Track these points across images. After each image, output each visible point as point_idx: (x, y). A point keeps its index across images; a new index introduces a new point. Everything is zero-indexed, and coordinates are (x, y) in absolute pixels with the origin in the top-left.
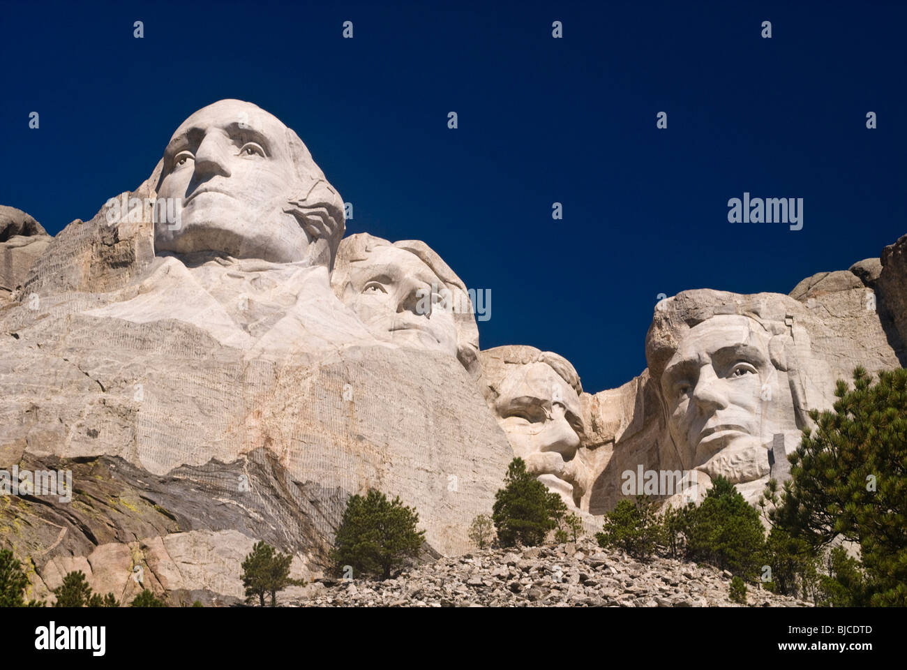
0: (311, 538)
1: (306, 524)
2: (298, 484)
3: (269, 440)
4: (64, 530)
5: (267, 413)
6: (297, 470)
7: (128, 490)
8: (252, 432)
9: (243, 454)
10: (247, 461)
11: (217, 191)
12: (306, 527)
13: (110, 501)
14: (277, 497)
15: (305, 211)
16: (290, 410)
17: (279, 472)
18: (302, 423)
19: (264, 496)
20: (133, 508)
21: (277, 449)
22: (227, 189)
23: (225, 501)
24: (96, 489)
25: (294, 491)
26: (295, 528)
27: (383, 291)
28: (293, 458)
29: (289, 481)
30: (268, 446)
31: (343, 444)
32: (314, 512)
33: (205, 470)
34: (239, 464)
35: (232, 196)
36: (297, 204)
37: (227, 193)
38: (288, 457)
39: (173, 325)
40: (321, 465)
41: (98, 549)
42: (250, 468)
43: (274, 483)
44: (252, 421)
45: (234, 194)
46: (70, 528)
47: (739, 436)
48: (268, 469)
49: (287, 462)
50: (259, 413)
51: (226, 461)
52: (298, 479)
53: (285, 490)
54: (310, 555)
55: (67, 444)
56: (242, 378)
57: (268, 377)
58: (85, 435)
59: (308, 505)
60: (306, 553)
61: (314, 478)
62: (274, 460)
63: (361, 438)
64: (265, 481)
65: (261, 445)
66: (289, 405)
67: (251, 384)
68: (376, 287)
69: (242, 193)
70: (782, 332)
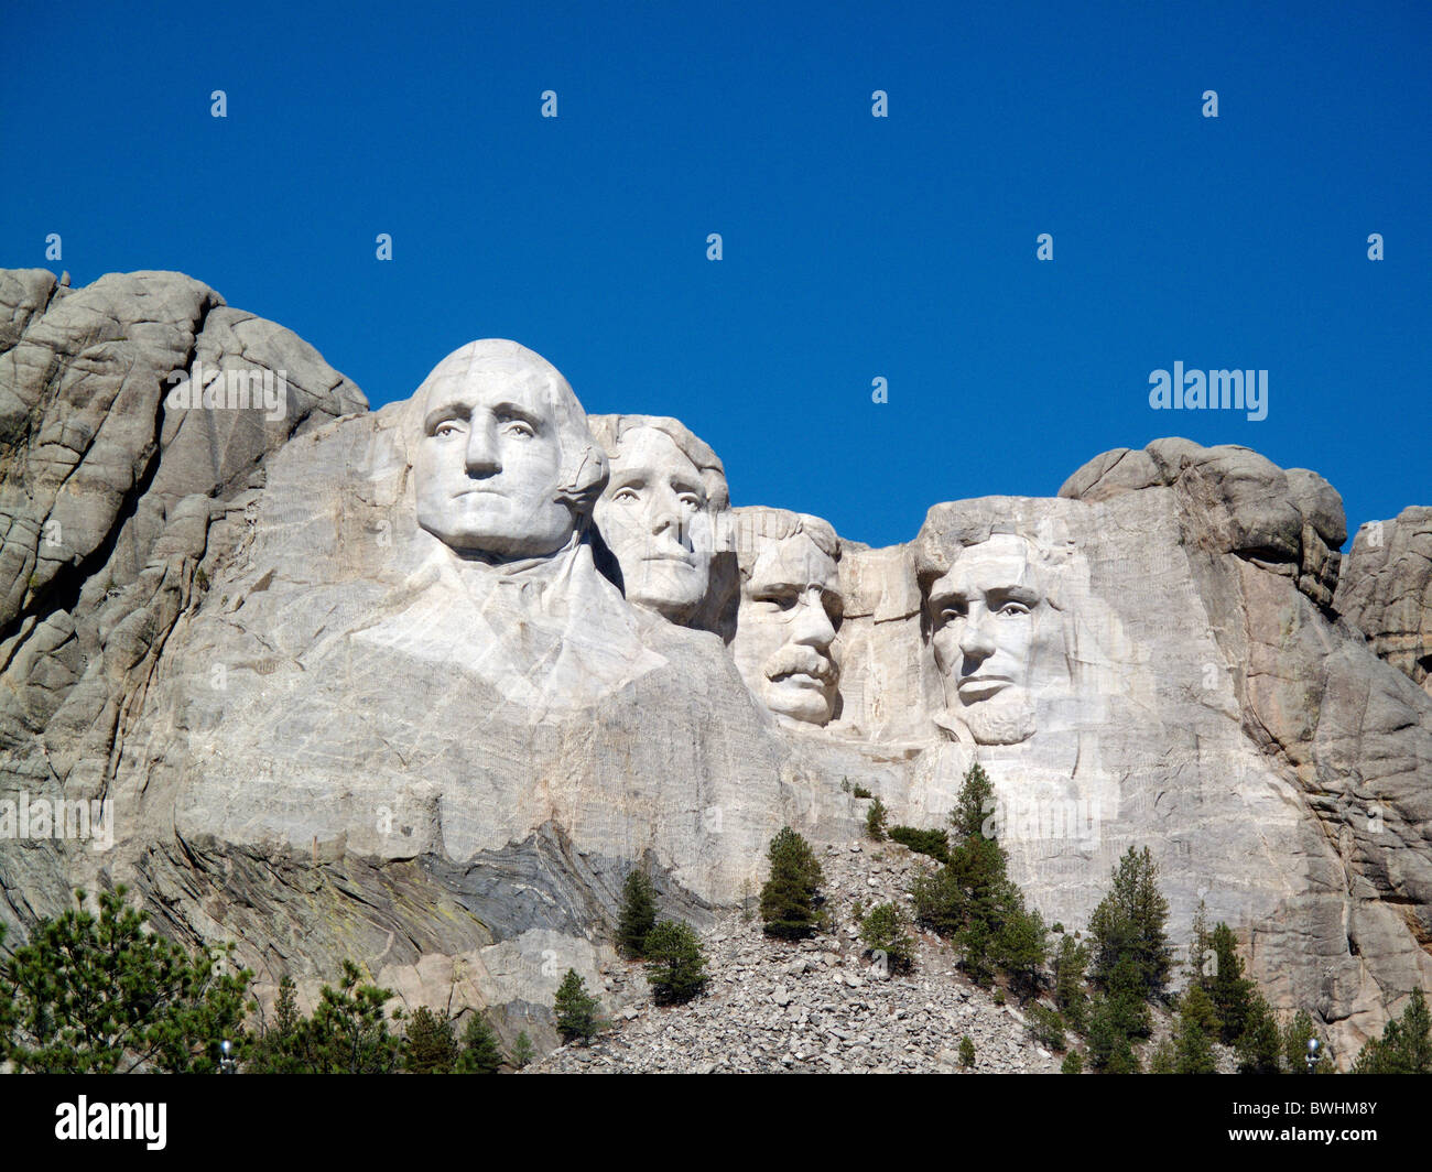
0: (595, 911)
1: (590, 897)
2: (582, 856)
3: (555, 811)
4: (391, 936)
5: (553, 782)
6: (581, 842)
7: (444, 895)
8: (540, 805)
9: (534, 829)
10: (537, 836)
12: (591, 902)
13: (430, 908)
14: (565, 871)
15: (574, 497)
16: (574, 778)
17: (565, 845)
18: (585, 790)
19: (553, 871)
20: (451, 915)
21: (563, 820)
22: (499, 488)
23: (521, 887)
24: (416, 894)
25: (579, 863)
26: (581, 903)
27: (635, 497)
28: (578, 829)
29: (575, 854)
30: (555, 818)
31: (622, 806)
32: (596, 885)
33: (502, 855)
34: (529, 841)
35: (506, 496)
36: (566, 490)
37: (498, 493)
38: (573, 828)
39: (457, 671)
40: (603, 833)
41: (424, 959)
42: (540, 844)
43: (561, 858)
44: (540, 793)
45: (505, 492)
46: (396, 934)
47: (1004, 687)
48: (557, 844)
49: (572, 835)
50: (546, 782)
51: (519, 840)
52: (582, 850)
53: (571, 864)
54: (594, 930)
55: (385, 843)
56: (530, 744)
57: (554, 742)
58: (400, 833)
59: (591, 877)
60: (590, 928)
61: (595, 847)
62: (559, 831)
63: (636, 794)
64: (553, 856)
65: (549, 818)
66: (574, 773)
67: (538, 751)
68: (628, 494)
69: (513, 490)
70: (1060, 561)
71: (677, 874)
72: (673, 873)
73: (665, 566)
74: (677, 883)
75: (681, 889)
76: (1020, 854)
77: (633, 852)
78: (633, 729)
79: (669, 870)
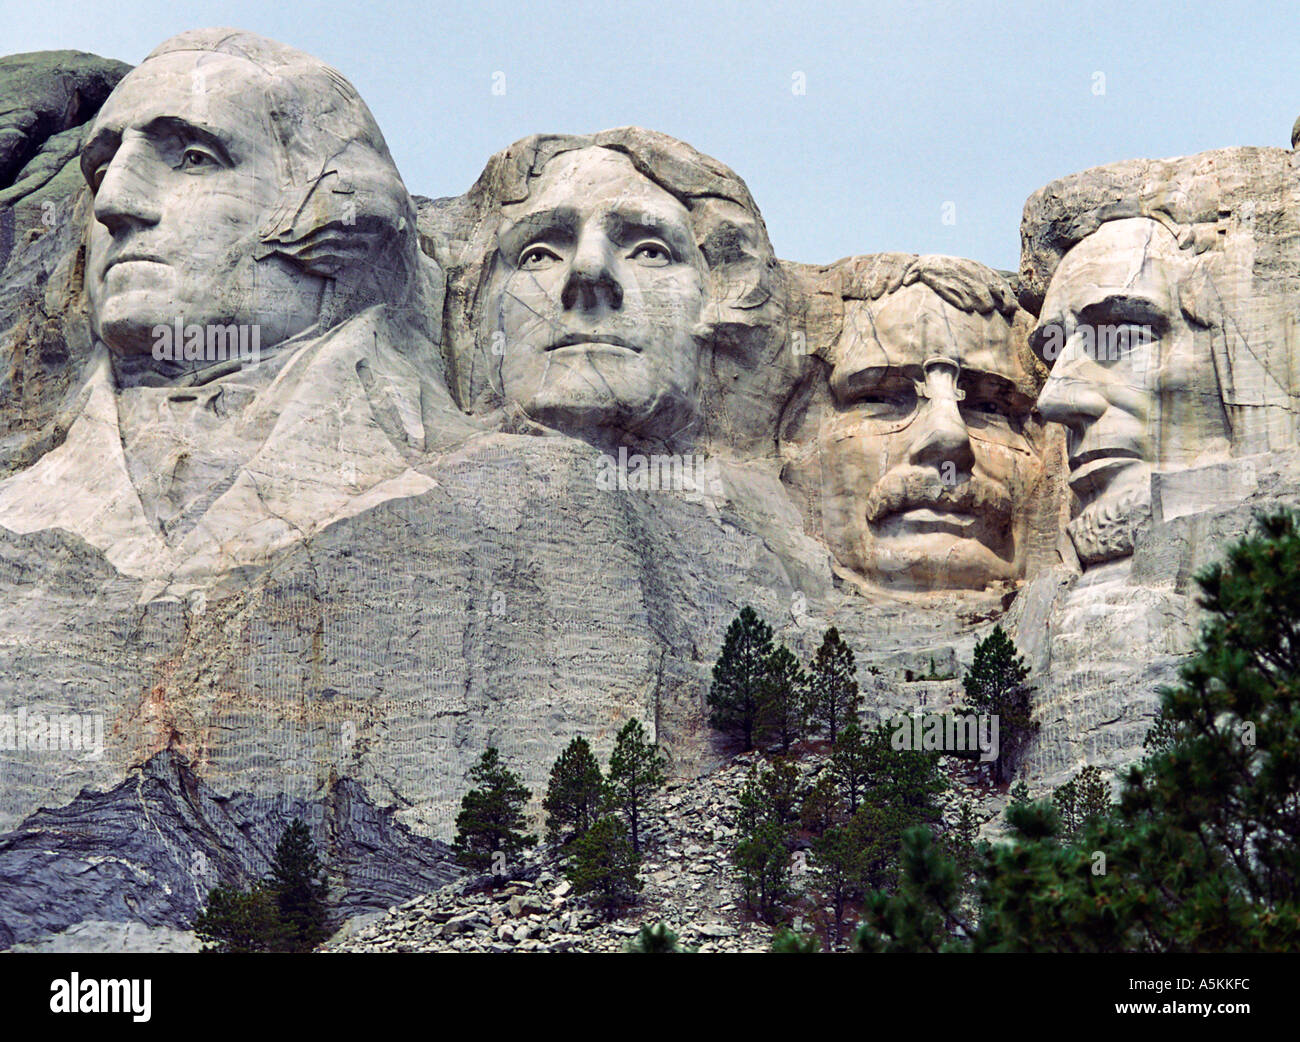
1: (229, 866)
2: (221, 801)
3: (175, 736)
5: (172, 690)
6: (217, 780)
8: (151, 727)
9: (136, 766)
10: (142, 778)
11: (135, 258)
12: (231, 872)
14: (187, 829)
15: (292, 251)
16: (206, 680)
17: (190, 787)
18: (225, 698)
21: (187, 748)
22: (151, 252)
25: (213, 814)
27: (555, 258)
28: (213, 759)
29: (206, 802)
30: (176, 746)
31: (294, 716)
32: (241, 845)
33: (68, 814)
34: (128, 786)
35: (160, 261)
36: (277, 242)
37: (152, 259)
38: (203, 762)
40: (256, 762)
42: (146, 790)
43: (182, 808)
44: (152, 708)
45: (161, 255)
47: (1122, 468)
48: (176, 787)
49: (202, 770)
50: (161, 692)
51: (105, 788)
52: (219, 792)
53: (198, 816)
56: (136, 636)
57: (175, 629)
59: (234, 834)
61: (244, 785)
62: (183, 768)
63: (329, 694)
64: (169, 806)
65: (163, 747)
66: (206, 671)
67: (150, 645)
68: (540, 254)
69: (177, 252)
70: (1209, 246)
71: (406, 815)
72: (397, 813)
73: (574, 354)
74: (405, 829)
75: (412, 839)
76: (1063, 723)
77: (311, 787)
78: (332, 593)
79: (390, 810)
